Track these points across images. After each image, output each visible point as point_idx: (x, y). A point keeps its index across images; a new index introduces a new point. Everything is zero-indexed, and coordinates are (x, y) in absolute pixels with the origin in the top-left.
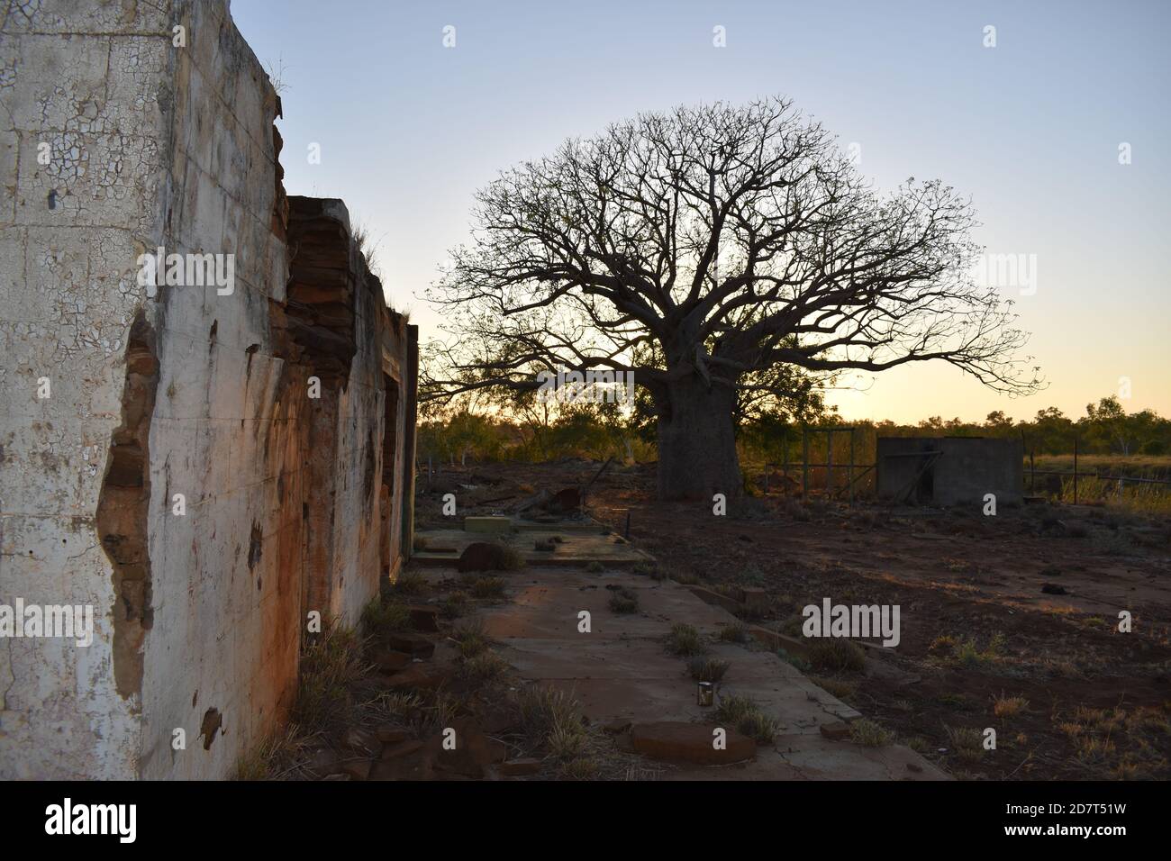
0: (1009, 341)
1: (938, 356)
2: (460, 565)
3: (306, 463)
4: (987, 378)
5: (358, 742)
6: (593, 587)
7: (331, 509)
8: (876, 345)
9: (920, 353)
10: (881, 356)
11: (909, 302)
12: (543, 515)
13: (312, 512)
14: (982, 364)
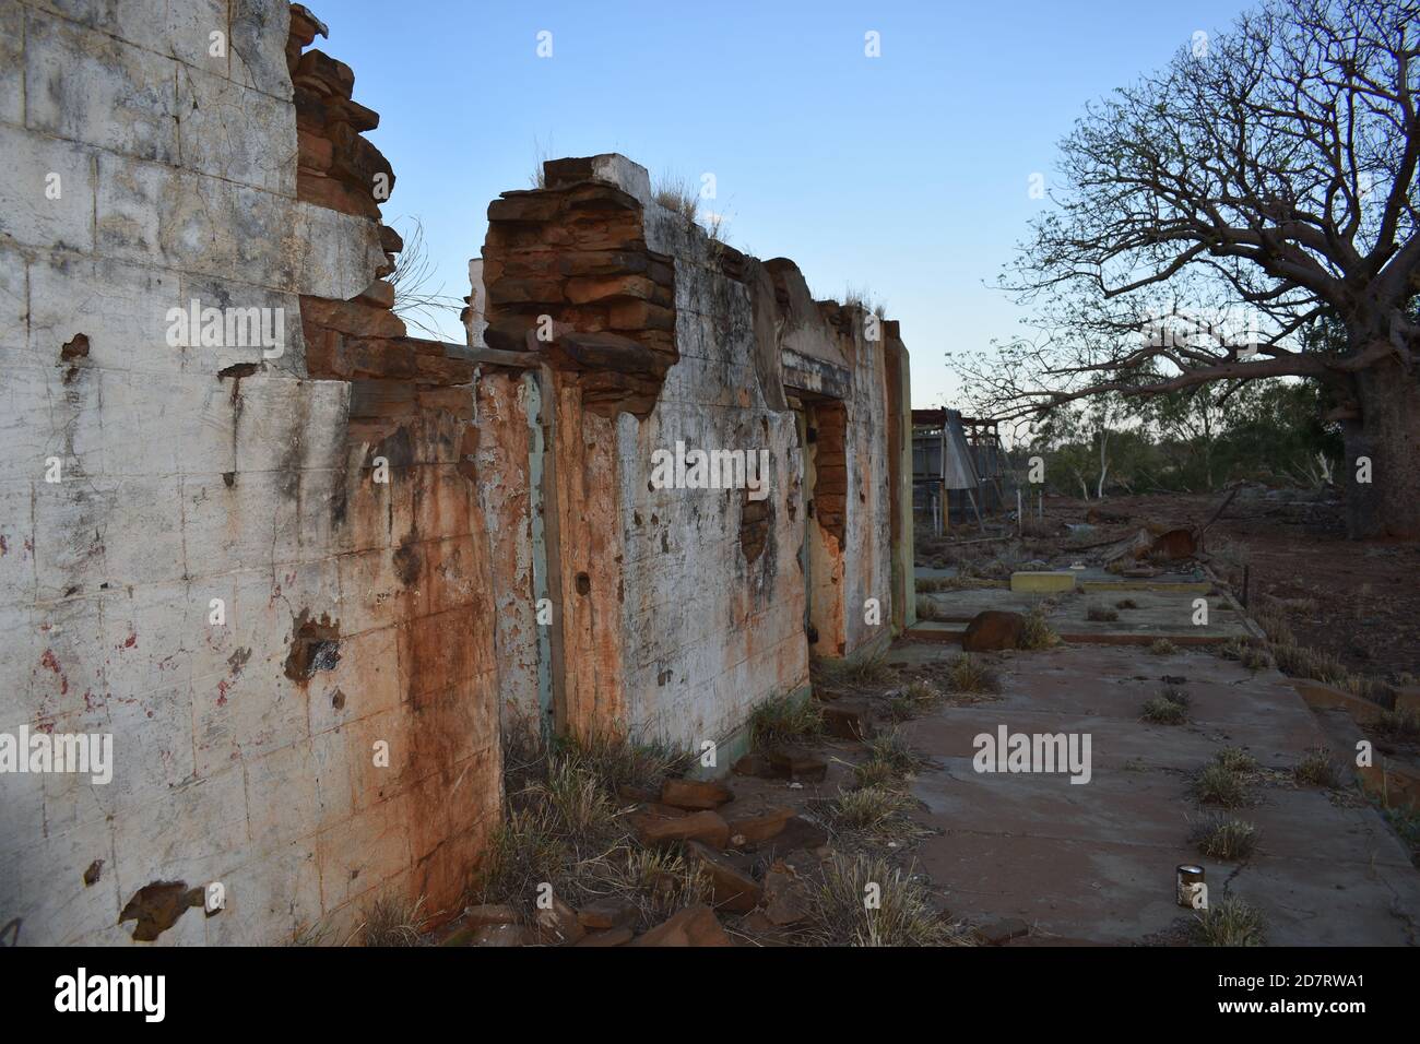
2: (964, 641)
3: (583, 519)
5: (552, 921)
6: (1140, 678)
7: (617, 581)
12: (1138, 566)
13: (594, 585)
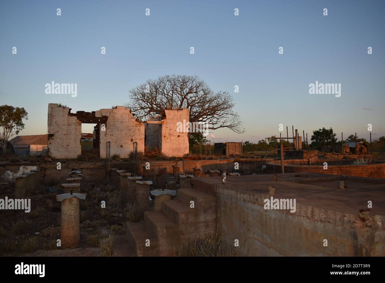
0: (239, 123)
1: (226, 126)
4: (235, 130)
8: (214, 124)
9: (223, 126)
10: (215, 126)
11: (220, 115)
14: (234, 128)
